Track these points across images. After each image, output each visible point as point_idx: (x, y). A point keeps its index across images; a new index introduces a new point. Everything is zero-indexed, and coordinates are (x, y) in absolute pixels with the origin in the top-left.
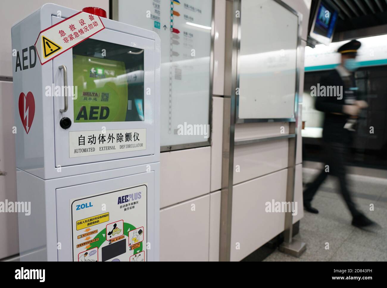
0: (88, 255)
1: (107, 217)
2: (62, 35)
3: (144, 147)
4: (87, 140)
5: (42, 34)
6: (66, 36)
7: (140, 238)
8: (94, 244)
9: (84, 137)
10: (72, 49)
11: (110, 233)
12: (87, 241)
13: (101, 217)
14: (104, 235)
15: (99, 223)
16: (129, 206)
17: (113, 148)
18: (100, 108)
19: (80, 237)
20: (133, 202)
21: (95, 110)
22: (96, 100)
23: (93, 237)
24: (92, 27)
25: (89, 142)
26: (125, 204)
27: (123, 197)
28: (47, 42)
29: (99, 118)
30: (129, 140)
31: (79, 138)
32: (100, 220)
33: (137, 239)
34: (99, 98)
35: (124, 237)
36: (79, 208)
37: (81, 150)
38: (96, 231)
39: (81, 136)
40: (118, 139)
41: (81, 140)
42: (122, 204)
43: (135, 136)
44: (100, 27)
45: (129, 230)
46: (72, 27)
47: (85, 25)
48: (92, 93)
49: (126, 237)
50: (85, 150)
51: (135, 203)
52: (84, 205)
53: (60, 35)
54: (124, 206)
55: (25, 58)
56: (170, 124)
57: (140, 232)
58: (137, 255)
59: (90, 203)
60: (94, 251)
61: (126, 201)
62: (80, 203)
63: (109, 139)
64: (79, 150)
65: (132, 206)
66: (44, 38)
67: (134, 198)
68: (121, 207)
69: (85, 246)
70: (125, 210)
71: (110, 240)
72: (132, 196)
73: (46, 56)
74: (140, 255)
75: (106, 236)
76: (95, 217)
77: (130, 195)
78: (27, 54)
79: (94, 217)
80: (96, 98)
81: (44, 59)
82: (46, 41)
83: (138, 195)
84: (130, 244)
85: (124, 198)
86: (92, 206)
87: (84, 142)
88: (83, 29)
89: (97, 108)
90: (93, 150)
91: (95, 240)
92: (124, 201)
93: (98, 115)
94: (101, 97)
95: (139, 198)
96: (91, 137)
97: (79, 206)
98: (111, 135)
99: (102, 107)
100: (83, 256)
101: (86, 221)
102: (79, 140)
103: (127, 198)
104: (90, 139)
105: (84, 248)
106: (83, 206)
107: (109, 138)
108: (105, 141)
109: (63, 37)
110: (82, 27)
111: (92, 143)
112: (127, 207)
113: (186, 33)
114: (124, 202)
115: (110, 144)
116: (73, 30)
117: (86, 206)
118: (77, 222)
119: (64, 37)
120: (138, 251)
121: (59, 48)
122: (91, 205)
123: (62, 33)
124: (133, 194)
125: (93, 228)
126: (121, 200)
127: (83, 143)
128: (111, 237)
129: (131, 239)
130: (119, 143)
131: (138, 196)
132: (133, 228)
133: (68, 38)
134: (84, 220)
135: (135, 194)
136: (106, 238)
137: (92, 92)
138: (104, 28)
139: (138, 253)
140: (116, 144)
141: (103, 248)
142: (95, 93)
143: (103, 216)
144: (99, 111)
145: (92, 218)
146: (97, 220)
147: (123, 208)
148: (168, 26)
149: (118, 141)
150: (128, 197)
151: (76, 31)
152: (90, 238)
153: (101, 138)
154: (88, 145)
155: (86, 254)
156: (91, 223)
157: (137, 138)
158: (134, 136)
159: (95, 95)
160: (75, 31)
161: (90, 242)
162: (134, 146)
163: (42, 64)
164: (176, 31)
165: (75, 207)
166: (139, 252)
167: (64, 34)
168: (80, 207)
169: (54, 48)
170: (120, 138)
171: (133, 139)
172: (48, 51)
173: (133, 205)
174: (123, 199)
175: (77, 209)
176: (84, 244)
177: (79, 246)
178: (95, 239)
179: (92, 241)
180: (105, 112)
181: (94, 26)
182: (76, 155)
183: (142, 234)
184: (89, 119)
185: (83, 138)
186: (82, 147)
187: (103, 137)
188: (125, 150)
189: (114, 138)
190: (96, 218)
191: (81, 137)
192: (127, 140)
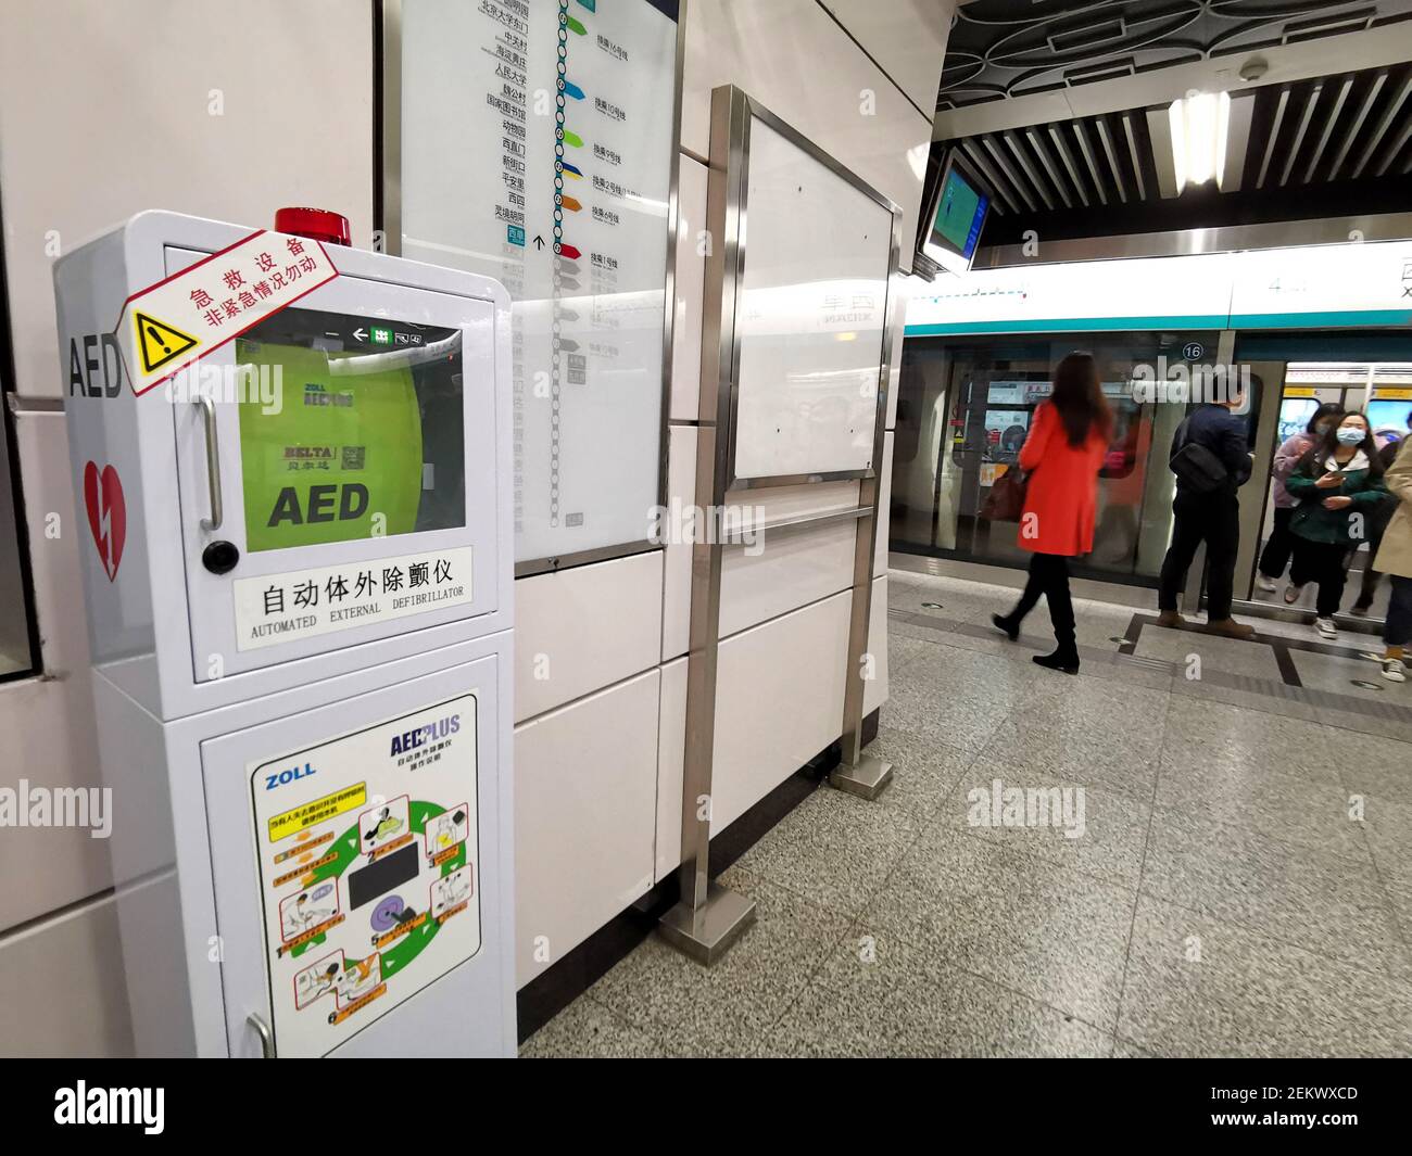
0: (309, 899)
1: (362, 794)
2: (200, 305)
3: (466, 597)
4: (289, 598)
5: (132, 304)
6: (214, 306)
7: (460, 832)
8: (325, 869)
9: (281, 590)
10: (233, 342)
11: (370, 835)
12: (304, 864)
13: (340, 798)
14: (353, 842)
15: (335, 813)
16: (423, 758)
17: (373, 609)
18: (340, 490)
19: (282, 857)
20: (436, 743)
21: (323, 496)
22: (327, 468)
23: (319, 852)
24: (298, 275)
25: (296, 603)
26: (413, 752)
27: (405, 736)
28: (150, 328)
29: (337, 516)
30: (420, 581)
31: (266, 593)
32: (339, 805)
33: (450, 837)
34: (335, 464)
35: (411, 837)
36: (275, 783)
37: (272, 628)
38: (330, 836)
39: (272, 587)
40: (387, 582)
41: (272, 599)
42: (405, 755)
43: (440, 569)
44: (324, 271)
45: (426, 817)
46: (233, 278)
47: (273, 271)
48: (314, 449)
49: (418, 837)
50: (284, 627)
51: (441, 746)
52: (289, 773)
53: (193, 303)
54: (410, 758)
55: (92, 365)
56: (555, 501)
57: (459, 817)
58: (452, 876)
59: (308, 766)
60: (327, 886)
61: (414, 746)
62: (277, 769)
63: (360, 587)
64: (267, 628)
65: (433, 754)
66: (140, 317)
67: (438, 733)
68: (401, 762)
69: (299, 879)
70: (414, 767)
71: (373, 853)
72: (431, 729)
73: (149, 368)
74: (459, 875)
75: (359, 843)
76: (326, 799)
77: (428, 727)
78: (95, 352)
79: (323, 801)
80: (325, 463)
81: (142, 379)
82: (146, 324)
83: (452, 724)
84: (430, 853)
85: (410, 737)
86: (314, 772)
87: (281, 603)
88: (268, 282)
89: (332, 489)
90: (311, 621)
91: (328, 858)
92: (410, 744)
93: (336, 509)
94: (341, 458)
95: (453, 731)
96: (303, 588)
97: (274, 778)
98: (365, 574)
99: (345, 486)
100: (294, 907)
101: (297, 815)
102: (266, 599)
103: (418, 738)
104: (300, 593)
105: (295, 885)
106: (286, 777)
107: (358, 583)
108: (346, 592)
109: (203, 311)
110: (265, 277)
111: (307, 602)
112: (417, 761)
113: (597, 258)
114: (409, 748)
115: (365, 599)
116: (236, 286)
117: (294, 774)
118: (271, 821)
119: (208, 308)
120: (453, 867)
121: (193, 343)
122: (311, 770)
123: (200, 297)
124: (434, 725)
125: (318, 829)
126: (398, 746)
127: (279, 607)
128: (372, 843)
129: (434, 837)
130: (392, 595)
131: (451, 726)
132: (436, 811)
133: (221, 310)
134: (292, 814)
135: (442, 722)
136: (358, 849)
137: (311, 447)
138: (337, 274)
139: (452, 871)
140: (380, 596)
141: (351, 877)
142: (324, 448)
143: (347, 795)
144: (337, 496)
145: (315, 804)
146: (329, 807)
147: (408, 765)
148: (549, 240)
149: (387, 588)
150: (422, 732)
151: (248, 288)
152: (310, 856)
153: (333, 587)
154: (292, 612)
155: (304, 897)
156: (313, 818)
157: (446, 575)
158: (437, 569)
159: (321, 453)
160: (243, 288)
161: (312, 865)
162: (436, 597)
163: (138, 395)
164: (570, 252)
165: (261, 782)
166: (457, 868)
167: (207, 300)
168: (277, 781)
169: (175, 343)
170: (392, 579)
171: (432, 577)
172: (156, 353)
173: (436, 752)
174: (406, 741)
175: (270, 787)
176: (296, 873)
177: (278, 882)
178: (327, 856)
179: (318, 863)
180: (355, 498)
181: (305, 270)
182: (259, 642)
183: (464, 823)
184: (309, 522)
185: (278, 594)
186: (276, 617)
187: (340, 584)
188: (410, 609)
189: (375, 583)
190: (327, 803)
191: (271, 591)
192: (415, 582)
